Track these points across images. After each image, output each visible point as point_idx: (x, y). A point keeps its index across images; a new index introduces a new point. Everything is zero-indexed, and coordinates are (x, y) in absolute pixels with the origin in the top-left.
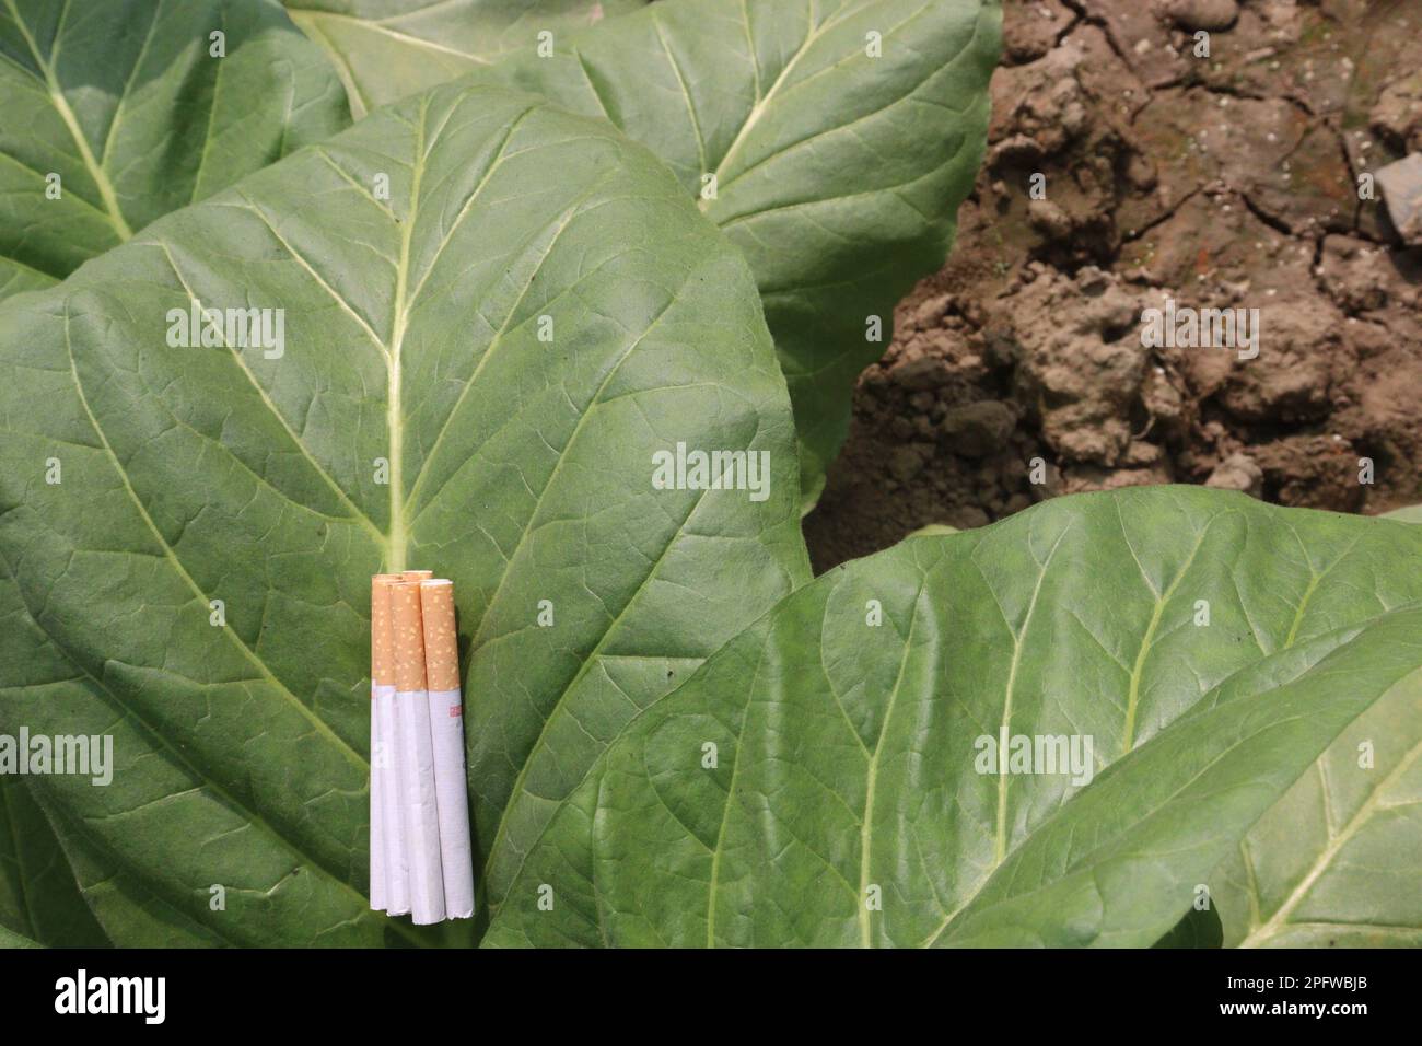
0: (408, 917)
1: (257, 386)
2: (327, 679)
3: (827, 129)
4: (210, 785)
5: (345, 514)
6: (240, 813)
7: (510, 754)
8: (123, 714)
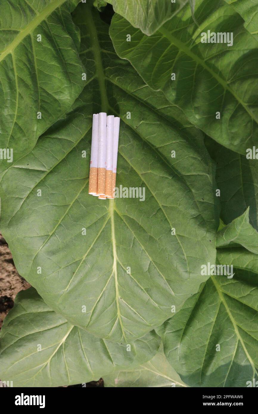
0: (108, 115)
1: (145, 251)
2: (127, 173)
3: (43, 331)
4: (154, 148)
5: (124, 216)
6: (148, 141)
7: (76, 151)
8: (172, 166)
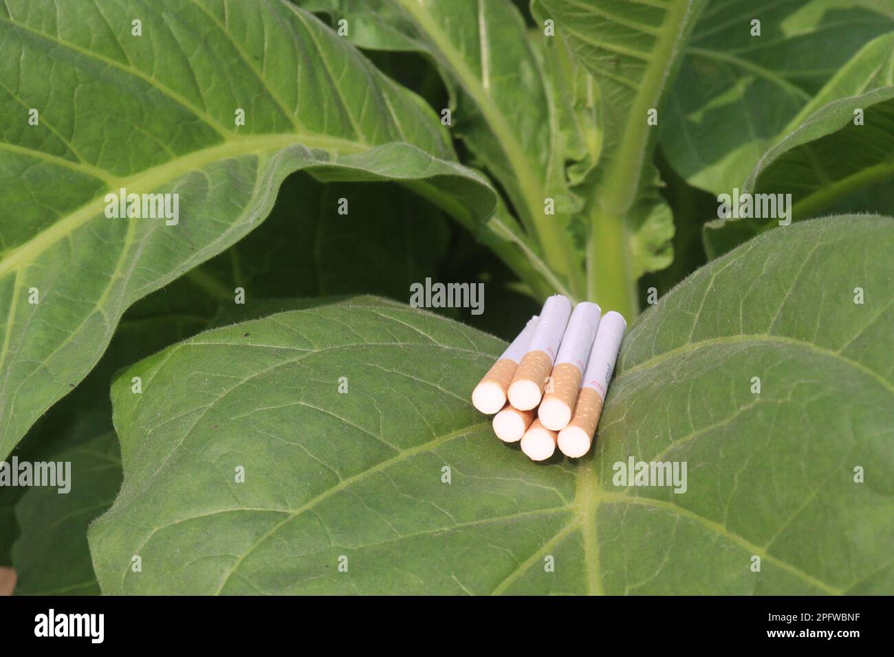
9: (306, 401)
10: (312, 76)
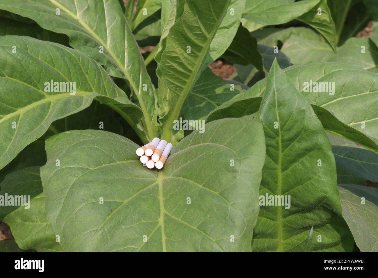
9: (96, 146)
10: (99, 79)
